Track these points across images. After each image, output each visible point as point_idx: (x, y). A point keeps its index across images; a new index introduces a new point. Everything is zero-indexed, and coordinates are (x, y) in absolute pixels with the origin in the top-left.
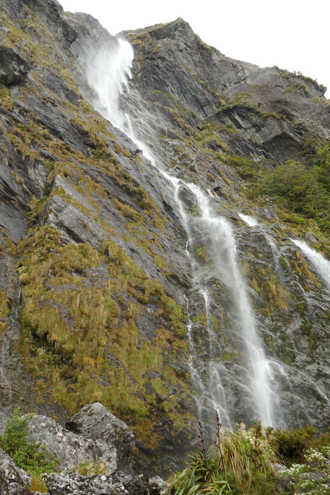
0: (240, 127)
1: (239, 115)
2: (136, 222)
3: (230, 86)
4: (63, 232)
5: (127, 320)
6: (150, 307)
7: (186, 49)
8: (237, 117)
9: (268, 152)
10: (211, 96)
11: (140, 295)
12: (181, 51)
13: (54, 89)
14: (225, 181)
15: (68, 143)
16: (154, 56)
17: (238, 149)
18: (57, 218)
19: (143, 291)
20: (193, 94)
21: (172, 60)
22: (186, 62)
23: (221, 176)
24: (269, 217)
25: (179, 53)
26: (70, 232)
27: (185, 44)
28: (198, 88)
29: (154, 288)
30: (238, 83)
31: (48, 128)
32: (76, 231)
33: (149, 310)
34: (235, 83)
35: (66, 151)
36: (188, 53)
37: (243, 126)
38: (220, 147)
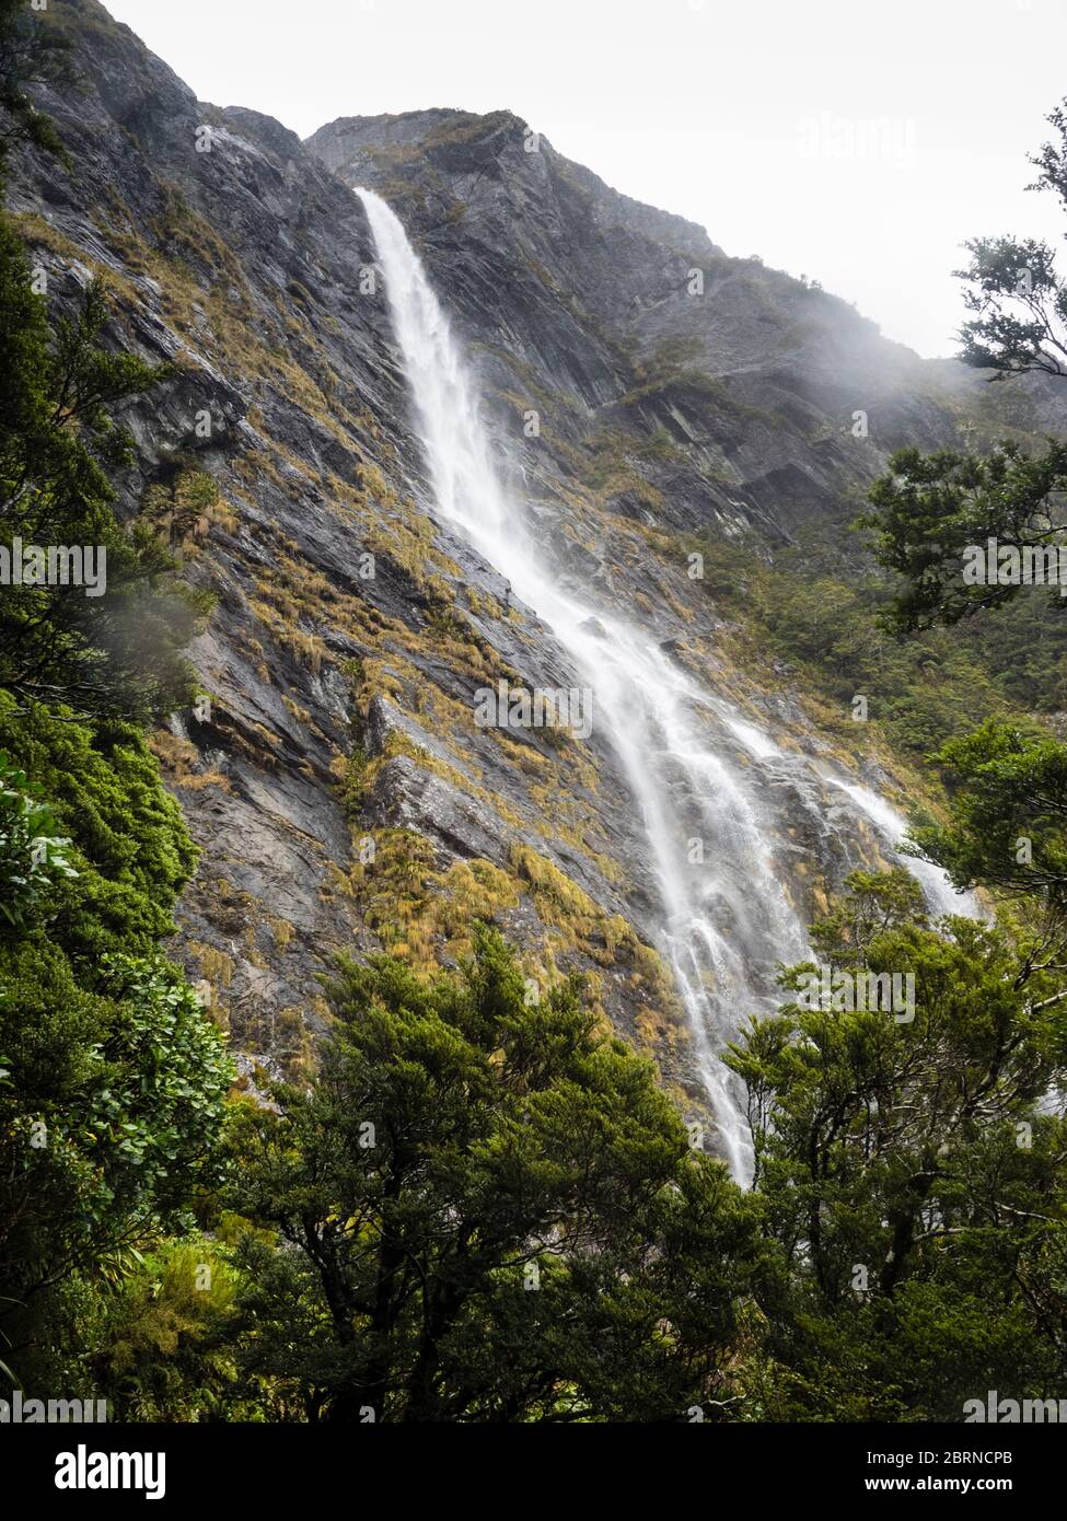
0: (682, 437)
1: (682, 409)
2: (546, 781)
3: (645, 304)
4: (434, 839)
5: (591, 1006)
6: (619, 971)
7: (528, 205)
8: (676, 414)
9: (754, 507)
10: (608, 354)
11: (598, 952)
12: (519, 216)
13: (296, 443)
14: (676, 611)
15: (373, 603)
16: (455, 238)
17: (686, 505)
18: (418, 811)
19: (603, 942)
20: (565, 348)
21: (501, 250)
22: (534, 248)
23: (665, 597)
24: (787, 719)
25: (515, 225)
26: (447, 837)
27: (528, 193)
28: (576, 333)
29: (620, 935)
30: (662, 297)
31: (322, 568)
32: (460, 833)
33: (616, 976)
34: (657, 299)
35: (373, 625)
36: (536, 219)
37: (692, 436)
38: (646, 505)
